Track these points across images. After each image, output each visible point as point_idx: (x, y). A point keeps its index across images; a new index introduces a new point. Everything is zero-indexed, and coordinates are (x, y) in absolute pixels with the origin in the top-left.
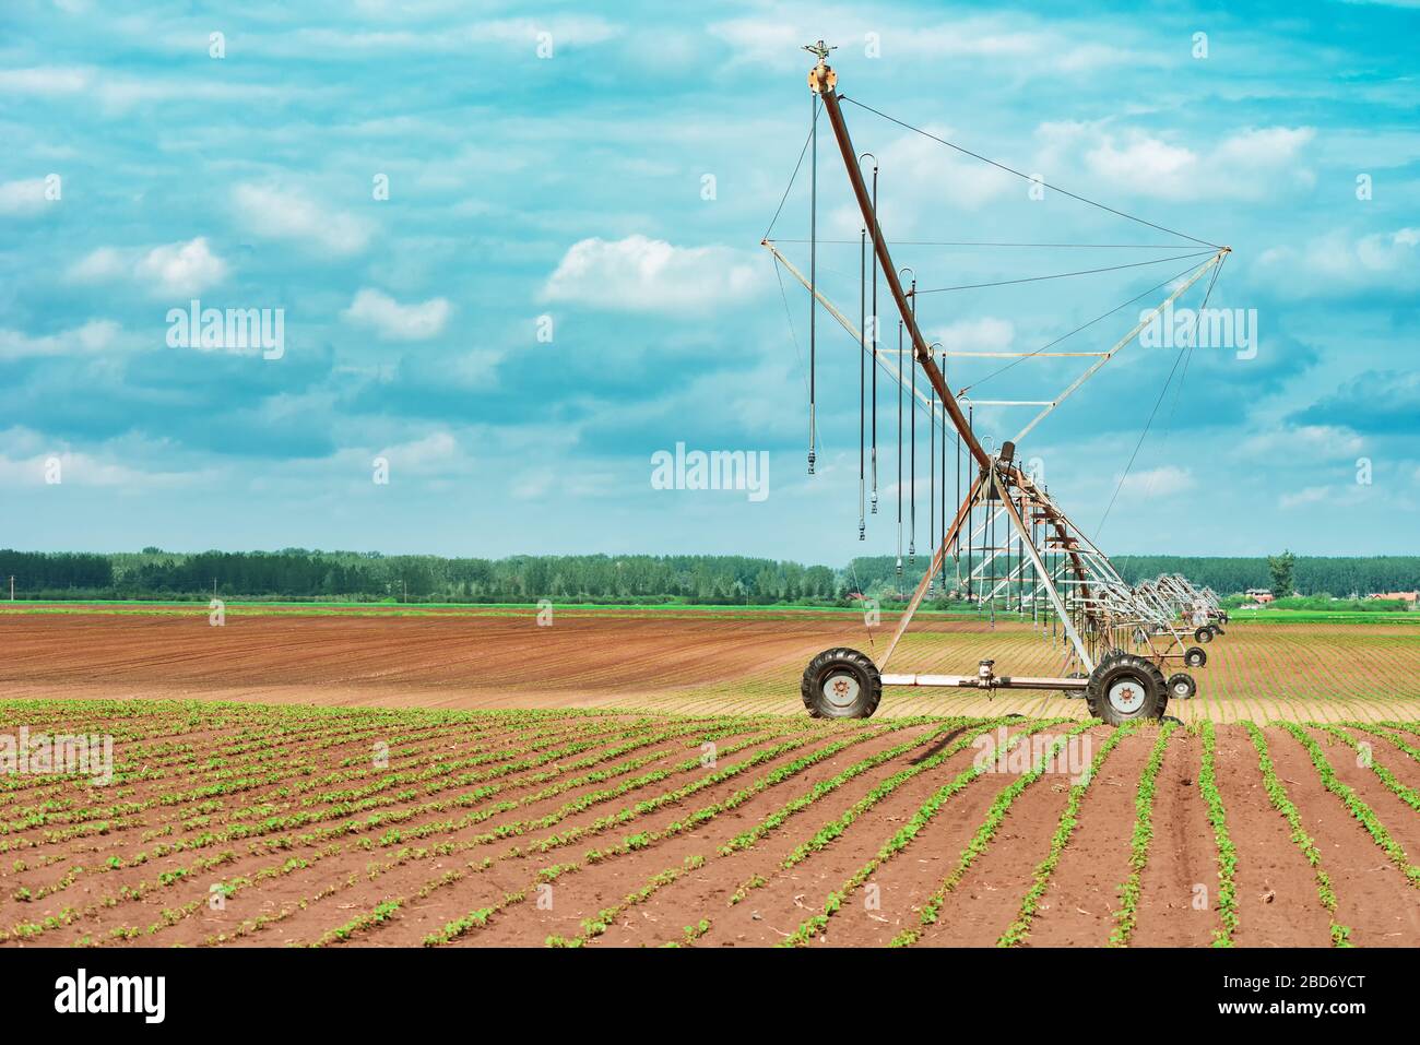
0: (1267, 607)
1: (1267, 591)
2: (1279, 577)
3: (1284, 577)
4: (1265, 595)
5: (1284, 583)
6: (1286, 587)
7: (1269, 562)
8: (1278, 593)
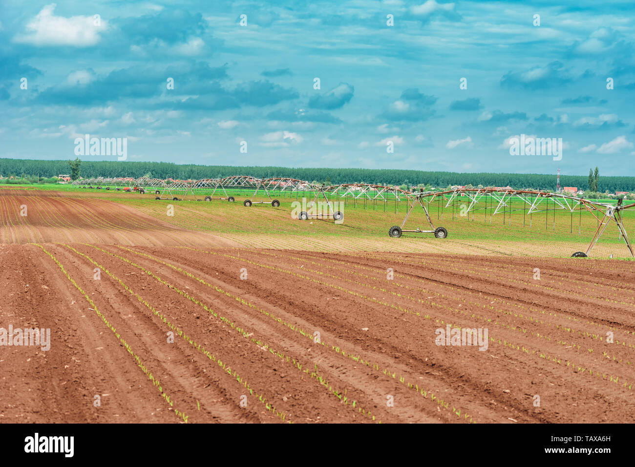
0: (69, 183)
1: (68, 176)
2: (74, 170)
3: (76, 170)
4: (67, 177)
5: (76, 172)
6: (77, 174)
7: (70, 162)
8: (74, 177)
